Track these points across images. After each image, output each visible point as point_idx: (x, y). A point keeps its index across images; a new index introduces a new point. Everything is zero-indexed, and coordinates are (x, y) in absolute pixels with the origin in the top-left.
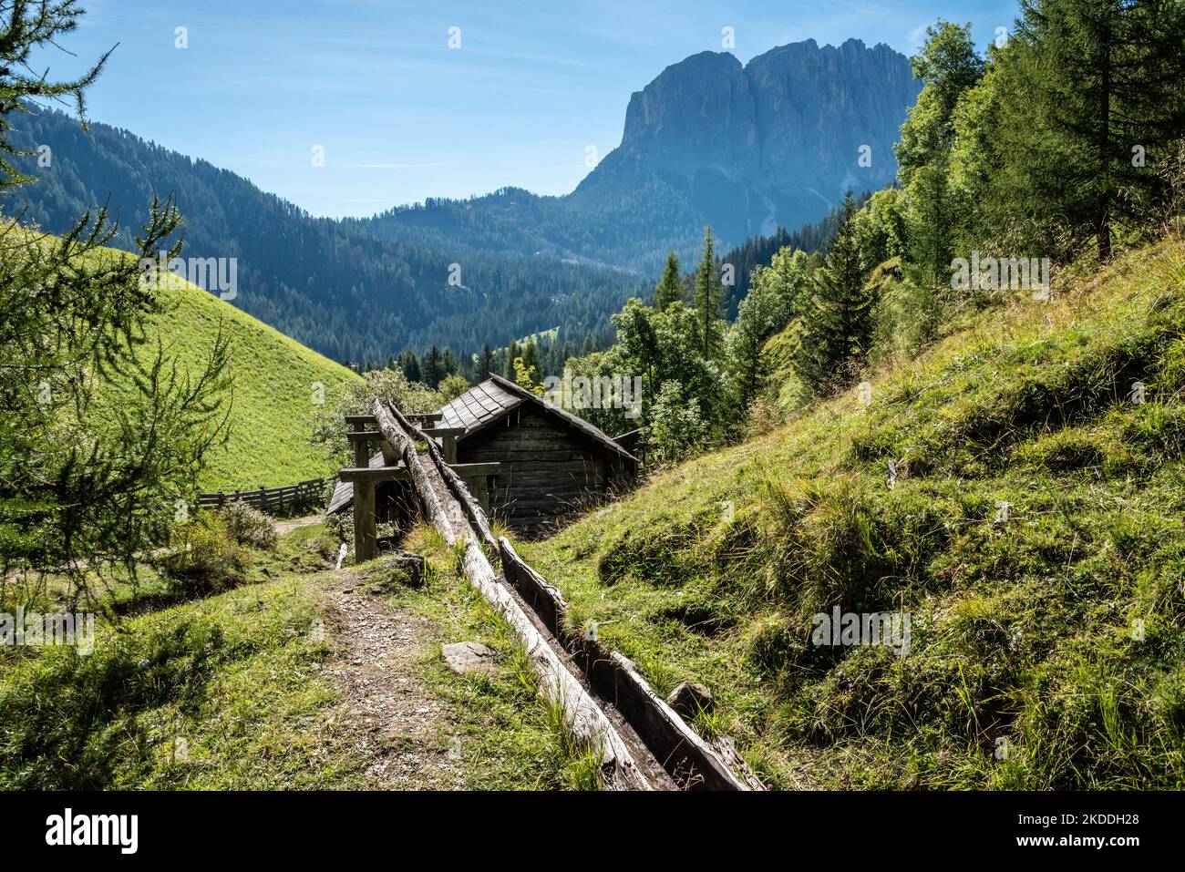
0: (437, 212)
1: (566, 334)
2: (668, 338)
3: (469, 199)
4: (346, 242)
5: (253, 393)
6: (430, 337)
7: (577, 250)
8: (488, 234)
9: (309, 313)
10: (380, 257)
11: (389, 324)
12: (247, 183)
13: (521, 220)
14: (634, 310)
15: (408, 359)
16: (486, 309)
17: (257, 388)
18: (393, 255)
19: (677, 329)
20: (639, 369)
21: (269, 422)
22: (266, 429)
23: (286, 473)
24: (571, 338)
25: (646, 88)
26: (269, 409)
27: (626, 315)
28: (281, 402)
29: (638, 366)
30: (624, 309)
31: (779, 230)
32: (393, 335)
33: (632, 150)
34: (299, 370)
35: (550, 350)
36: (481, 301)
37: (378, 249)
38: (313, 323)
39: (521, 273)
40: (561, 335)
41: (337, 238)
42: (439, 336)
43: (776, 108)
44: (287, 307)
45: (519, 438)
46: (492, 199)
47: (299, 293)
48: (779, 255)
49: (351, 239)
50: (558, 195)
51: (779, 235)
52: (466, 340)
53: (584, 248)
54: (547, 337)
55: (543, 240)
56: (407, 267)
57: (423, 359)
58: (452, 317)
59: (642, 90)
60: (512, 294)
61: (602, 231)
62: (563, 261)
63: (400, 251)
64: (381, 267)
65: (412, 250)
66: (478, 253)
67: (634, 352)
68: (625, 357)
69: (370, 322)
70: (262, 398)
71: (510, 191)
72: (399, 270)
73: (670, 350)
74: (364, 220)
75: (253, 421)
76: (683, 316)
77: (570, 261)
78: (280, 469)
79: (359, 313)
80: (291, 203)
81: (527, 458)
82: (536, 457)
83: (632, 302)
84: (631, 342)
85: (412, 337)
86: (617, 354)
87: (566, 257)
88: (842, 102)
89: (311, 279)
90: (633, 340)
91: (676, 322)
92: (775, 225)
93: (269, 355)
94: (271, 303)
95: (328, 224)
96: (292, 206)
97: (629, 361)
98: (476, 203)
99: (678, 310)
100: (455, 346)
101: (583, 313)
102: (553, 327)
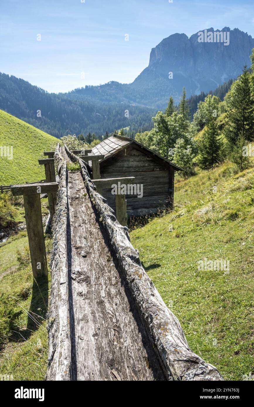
0: (89, 90)
1: (132, 128)
2: (172, 125)
3: (99, 85)
4: (60, 101)
5: (25, 148)
6: (88, 130)
7: (135, 101)
8: (106, 97)
9: (49, 124)
10: (71, 105)
11: (75, 127)
12: (27, 82)
13: (116, 92)
14: (160, 116)
15: (81, 137)
16: (106, 121)
17: (27, 146)
18: (75, 104)
19: (175, 122)
20: (162, 137)
21: (31, 159)
22: (29, 161)
23: (36, 177)
24: (134, 129)
25: (157, 46)
26: (31, 154)
27: (157, 117)
28: (35, 151)
29: (162, 136)
30: (156, 115)
31: (202, 93)
32: (76, 130)
33: (152, 68)
34: (42, 140)
35: (127, 133)
36: (104, 119)
37: (70, 102)
38: (50, 127)
39: (117, 109)
40: (130, 129)
41: (57, 99)
42: (91, 130)
43: (200, 52)
44: (42, 122)
45: (129, 161)
46: (107, 85)
47: (45, 117)
48: (207, 98)
49: (62, 100)
50: (128, 83)
51: (202, 94)
52: (100, 131)
53: (137, 100)
54: (126, 130)
55: (124, 98)
56: (80, 108)
57: (86, 138)
58: (95, 124)
59: (155, 47)
60: (114, 116)
61: (143, 94)
62: (130, 105)
63: (78, 103)
64: (72, 108)
65: (81, 103)
66: (103, 103)
67: (160, 131)
68: (157, 132)
69: (69, 126)
70: (28, 150)
71: (113, 82)
72: (77, 109)
73: (173, 129)
74: (66, 94)
75: (25, 159)
76: (177, 117)
77: (133, 105)
78: (34, 175)
79: (65, 123)
80: (42, 88)
81: (133, 170)
82: (137, 170)
83: (159, 113)
84: (159, 127)
85: (82, 131)
86: (154, 131)
87: (131, 104)
88: (222, 49)
89: (49, 113)
90: (160, 126)
91: (175, 119)
92: (200, 91)
93: (31, 135)
94: (37, 121)
95: (54, 95)
96: (42, 90)
97: (158, 134)
98: (101, 86)
99: (176, 115)
100: (96, 133)
101: (137, 122)
102: (128, 126)
